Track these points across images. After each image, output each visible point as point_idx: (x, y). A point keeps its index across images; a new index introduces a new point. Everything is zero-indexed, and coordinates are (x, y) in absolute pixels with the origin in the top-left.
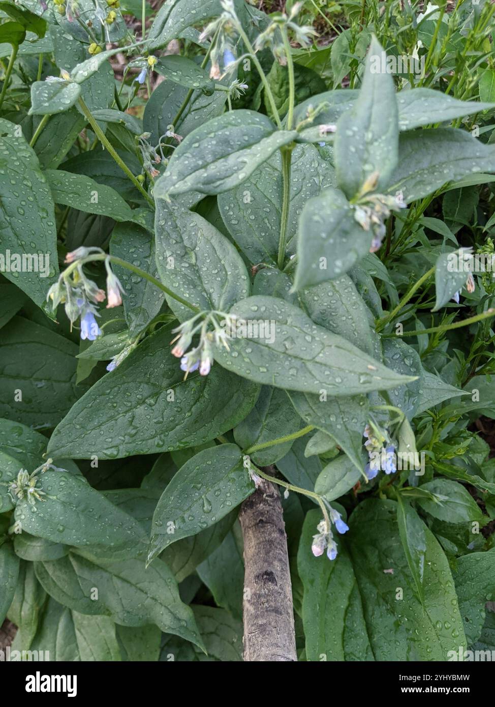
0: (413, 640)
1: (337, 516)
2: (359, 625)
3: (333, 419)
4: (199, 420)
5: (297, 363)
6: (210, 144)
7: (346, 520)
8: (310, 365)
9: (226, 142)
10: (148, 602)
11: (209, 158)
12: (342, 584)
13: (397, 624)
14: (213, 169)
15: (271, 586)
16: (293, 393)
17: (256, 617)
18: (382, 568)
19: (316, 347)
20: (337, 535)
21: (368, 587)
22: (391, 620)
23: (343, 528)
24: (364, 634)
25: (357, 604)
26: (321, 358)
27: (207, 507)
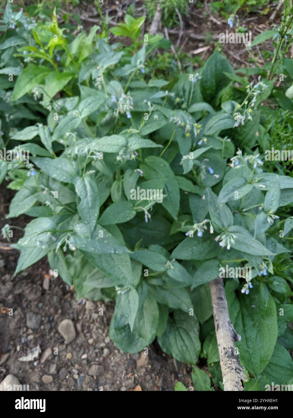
0: (259, 330)
1: (250, 284)
2: (240, 322)
3: (253, 260)
4: (210, 252)
5: (246, 246)
6: (230, 188)
7: (252, 285)
8: (249, 247)
9: (234, 187)
10: (180, 302)
11: (230, 191)
12: (236, 309)
13: (254, 325)
14: (231, 195)
15: (222, 301)
16: (244, 253)
17: (218, 309)
18: (251, 305)
19: (251, 242)
20: (249, 288)
21: (245, 311)
22: (252, 323)
23: (251, 287)
24: (242, 326)
25: (240, 316)
26: (252, 245)
27: (209, 276)
